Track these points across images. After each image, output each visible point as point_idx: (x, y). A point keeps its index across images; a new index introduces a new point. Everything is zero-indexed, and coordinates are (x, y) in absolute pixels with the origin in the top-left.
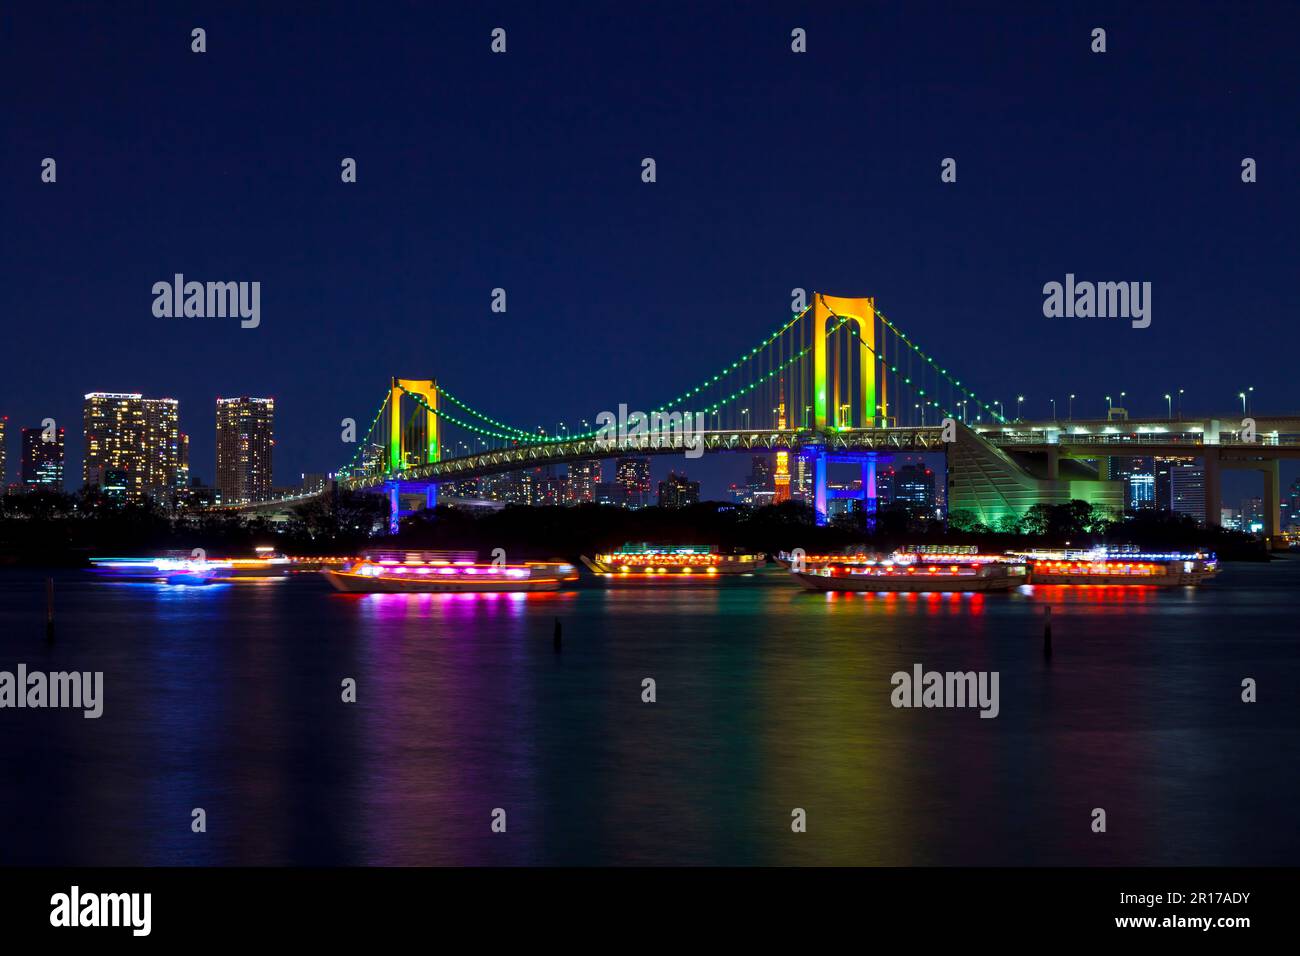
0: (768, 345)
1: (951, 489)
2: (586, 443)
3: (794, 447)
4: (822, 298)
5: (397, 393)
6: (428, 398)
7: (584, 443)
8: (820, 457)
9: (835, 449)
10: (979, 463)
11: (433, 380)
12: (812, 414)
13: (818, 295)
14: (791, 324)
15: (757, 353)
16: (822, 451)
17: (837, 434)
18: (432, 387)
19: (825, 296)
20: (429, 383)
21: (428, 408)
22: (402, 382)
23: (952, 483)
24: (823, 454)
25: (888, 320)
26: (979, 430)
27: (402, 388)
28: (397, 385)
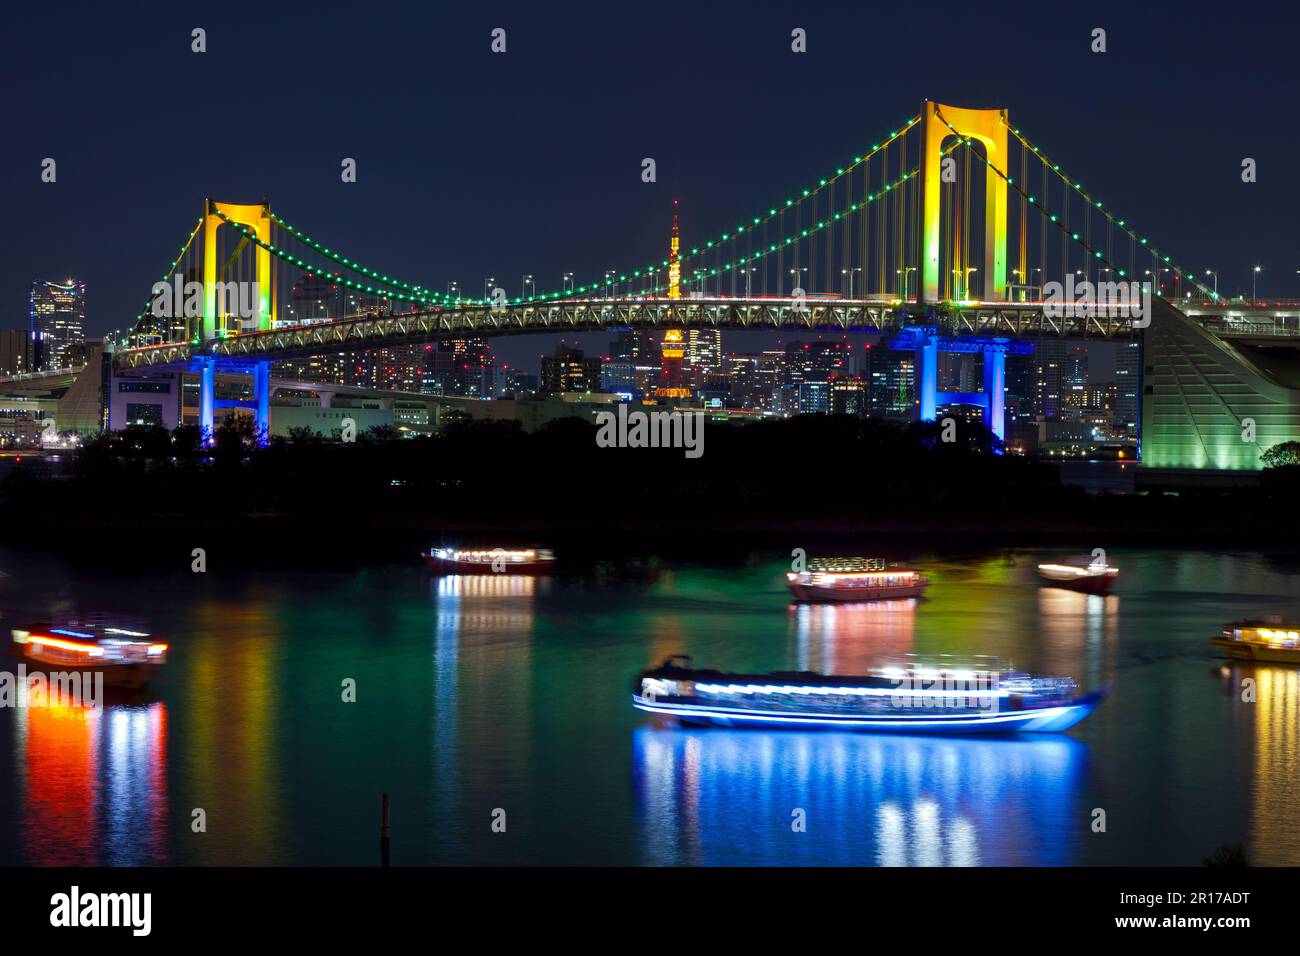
0: (845, 174)
1: (1146, 398)
2: (536, 309)
3: (885, 328)
4: (937, 109)
5: (213, 223)
6: (258, 230)
7: (531, 310)
8: (929, 343)
9: (955, 334)
10: (1194, 362)
11: (265, 204)
12: (918, 279)
13: (931, 105)
14: (885, 145)
15: (827, 186)
16: (931, 335)
17: (957, 310)
18: (264, 215)
19: (941, 106)
20: (258, 209)
21: (257, 242)
22: (221, 208)
23: (1150, 390)
24: (934, 339)
25: (1032, 143)
26: (1189, 313)
27: (222, 216)
28: (213, 211)
